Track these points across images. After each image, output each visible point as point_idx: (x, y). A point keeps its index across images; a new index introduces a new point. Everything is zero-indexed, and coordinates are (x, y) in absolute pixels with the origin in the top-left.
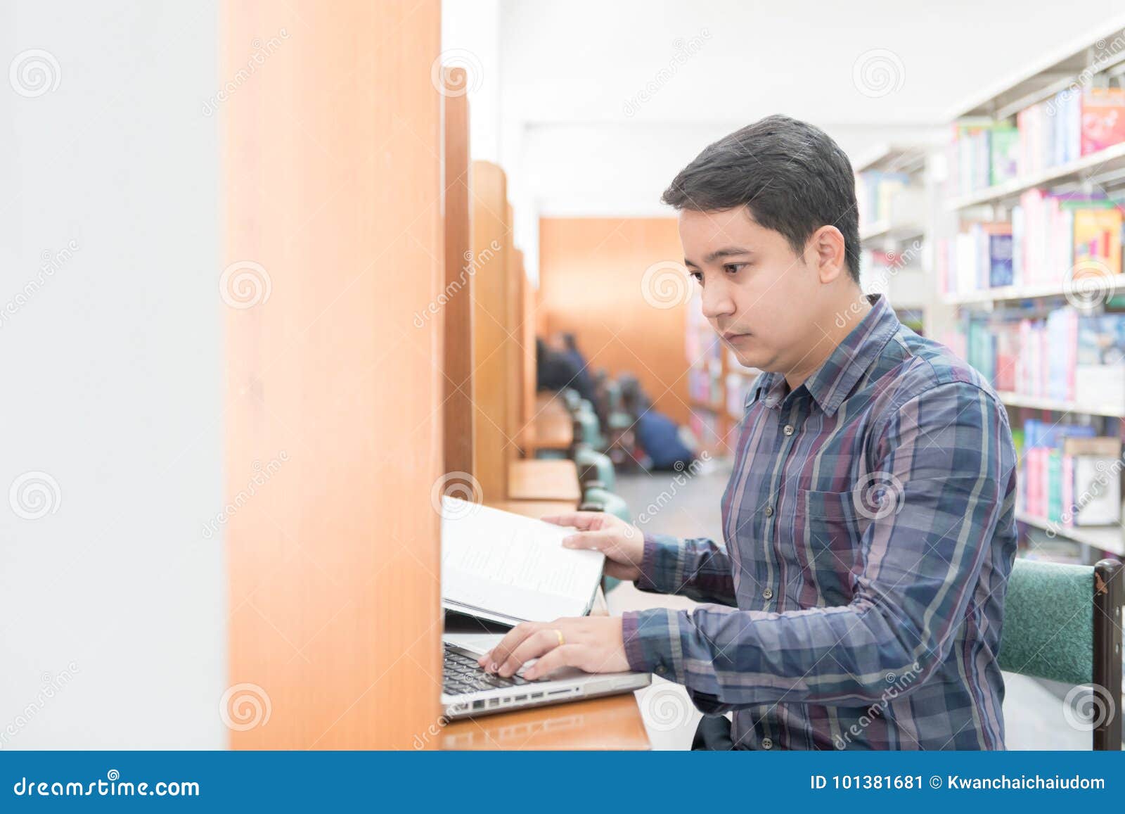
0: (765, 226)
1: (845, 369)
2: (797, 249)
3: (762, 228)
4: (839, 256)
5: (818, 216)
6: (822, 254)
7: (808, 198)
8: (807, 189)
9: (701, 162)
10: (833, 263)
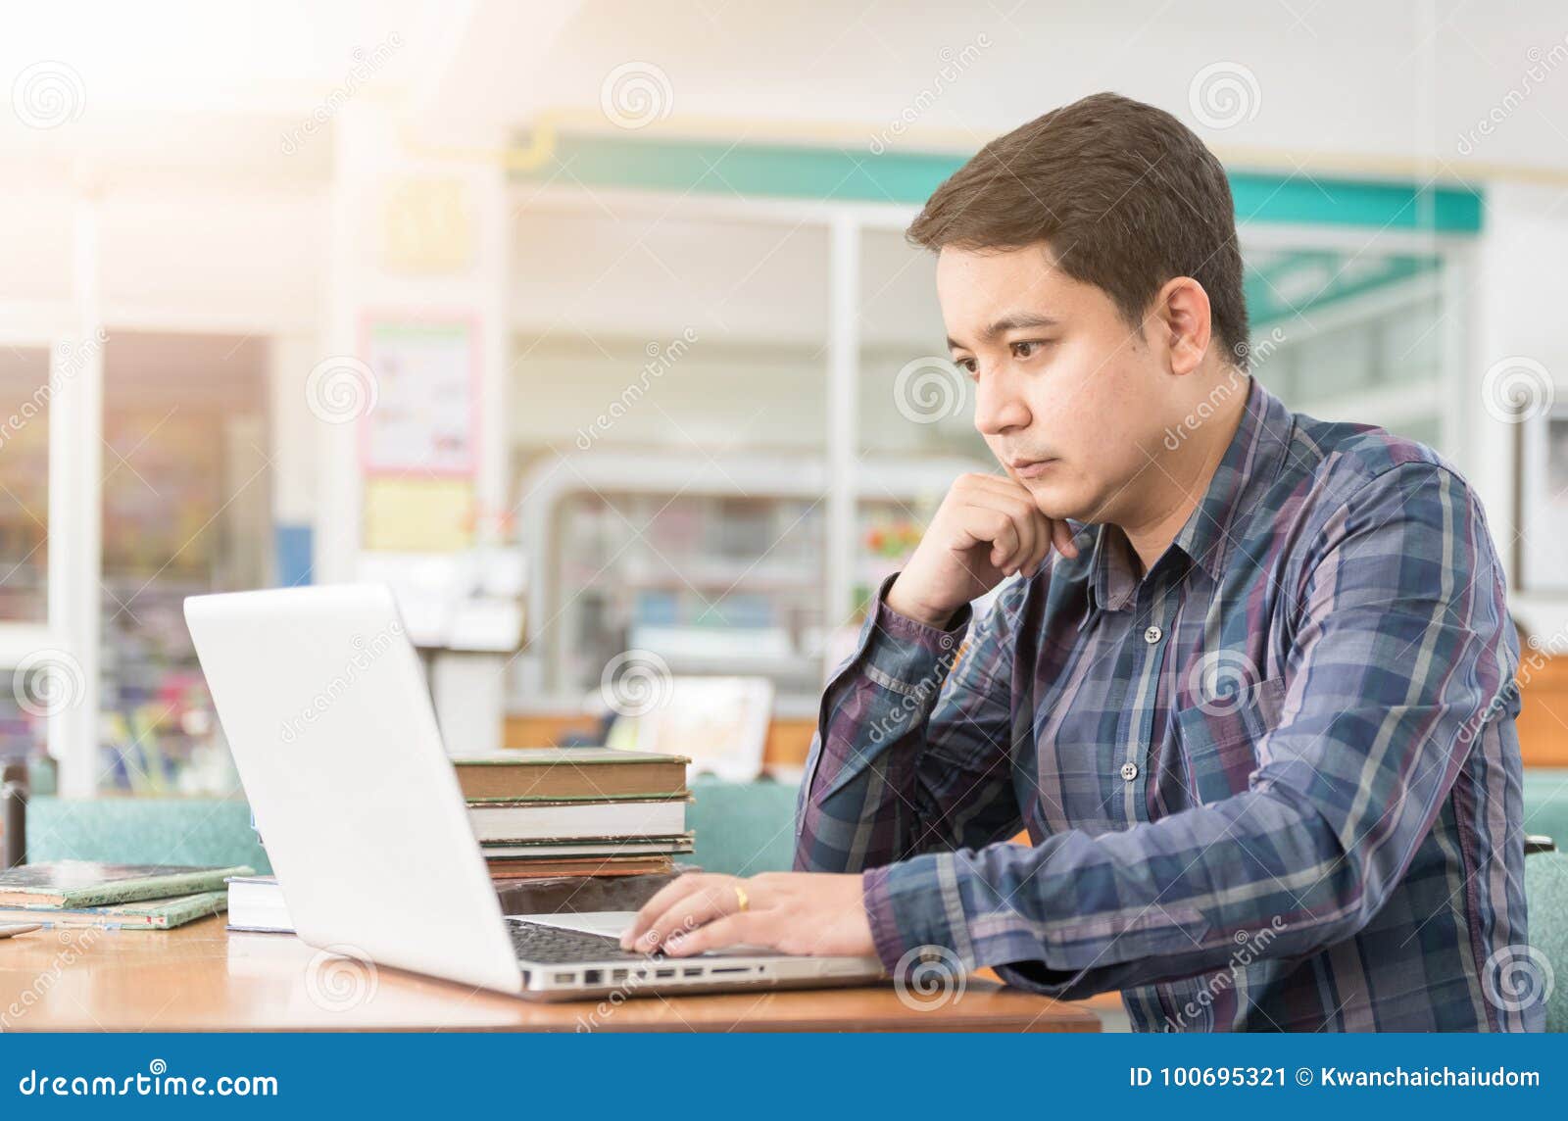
0: (1077, 278)
1: (1234, 507)
2: (1132, 317)
3: (1073, 280)
4: (1200, 328)
5: (1166, 261)
6: (1174, 326)
7: (1150, 230)
8: (1147, 214)
9: (973, 171)
10: (1193, 340)
